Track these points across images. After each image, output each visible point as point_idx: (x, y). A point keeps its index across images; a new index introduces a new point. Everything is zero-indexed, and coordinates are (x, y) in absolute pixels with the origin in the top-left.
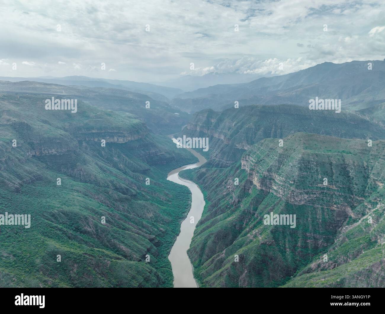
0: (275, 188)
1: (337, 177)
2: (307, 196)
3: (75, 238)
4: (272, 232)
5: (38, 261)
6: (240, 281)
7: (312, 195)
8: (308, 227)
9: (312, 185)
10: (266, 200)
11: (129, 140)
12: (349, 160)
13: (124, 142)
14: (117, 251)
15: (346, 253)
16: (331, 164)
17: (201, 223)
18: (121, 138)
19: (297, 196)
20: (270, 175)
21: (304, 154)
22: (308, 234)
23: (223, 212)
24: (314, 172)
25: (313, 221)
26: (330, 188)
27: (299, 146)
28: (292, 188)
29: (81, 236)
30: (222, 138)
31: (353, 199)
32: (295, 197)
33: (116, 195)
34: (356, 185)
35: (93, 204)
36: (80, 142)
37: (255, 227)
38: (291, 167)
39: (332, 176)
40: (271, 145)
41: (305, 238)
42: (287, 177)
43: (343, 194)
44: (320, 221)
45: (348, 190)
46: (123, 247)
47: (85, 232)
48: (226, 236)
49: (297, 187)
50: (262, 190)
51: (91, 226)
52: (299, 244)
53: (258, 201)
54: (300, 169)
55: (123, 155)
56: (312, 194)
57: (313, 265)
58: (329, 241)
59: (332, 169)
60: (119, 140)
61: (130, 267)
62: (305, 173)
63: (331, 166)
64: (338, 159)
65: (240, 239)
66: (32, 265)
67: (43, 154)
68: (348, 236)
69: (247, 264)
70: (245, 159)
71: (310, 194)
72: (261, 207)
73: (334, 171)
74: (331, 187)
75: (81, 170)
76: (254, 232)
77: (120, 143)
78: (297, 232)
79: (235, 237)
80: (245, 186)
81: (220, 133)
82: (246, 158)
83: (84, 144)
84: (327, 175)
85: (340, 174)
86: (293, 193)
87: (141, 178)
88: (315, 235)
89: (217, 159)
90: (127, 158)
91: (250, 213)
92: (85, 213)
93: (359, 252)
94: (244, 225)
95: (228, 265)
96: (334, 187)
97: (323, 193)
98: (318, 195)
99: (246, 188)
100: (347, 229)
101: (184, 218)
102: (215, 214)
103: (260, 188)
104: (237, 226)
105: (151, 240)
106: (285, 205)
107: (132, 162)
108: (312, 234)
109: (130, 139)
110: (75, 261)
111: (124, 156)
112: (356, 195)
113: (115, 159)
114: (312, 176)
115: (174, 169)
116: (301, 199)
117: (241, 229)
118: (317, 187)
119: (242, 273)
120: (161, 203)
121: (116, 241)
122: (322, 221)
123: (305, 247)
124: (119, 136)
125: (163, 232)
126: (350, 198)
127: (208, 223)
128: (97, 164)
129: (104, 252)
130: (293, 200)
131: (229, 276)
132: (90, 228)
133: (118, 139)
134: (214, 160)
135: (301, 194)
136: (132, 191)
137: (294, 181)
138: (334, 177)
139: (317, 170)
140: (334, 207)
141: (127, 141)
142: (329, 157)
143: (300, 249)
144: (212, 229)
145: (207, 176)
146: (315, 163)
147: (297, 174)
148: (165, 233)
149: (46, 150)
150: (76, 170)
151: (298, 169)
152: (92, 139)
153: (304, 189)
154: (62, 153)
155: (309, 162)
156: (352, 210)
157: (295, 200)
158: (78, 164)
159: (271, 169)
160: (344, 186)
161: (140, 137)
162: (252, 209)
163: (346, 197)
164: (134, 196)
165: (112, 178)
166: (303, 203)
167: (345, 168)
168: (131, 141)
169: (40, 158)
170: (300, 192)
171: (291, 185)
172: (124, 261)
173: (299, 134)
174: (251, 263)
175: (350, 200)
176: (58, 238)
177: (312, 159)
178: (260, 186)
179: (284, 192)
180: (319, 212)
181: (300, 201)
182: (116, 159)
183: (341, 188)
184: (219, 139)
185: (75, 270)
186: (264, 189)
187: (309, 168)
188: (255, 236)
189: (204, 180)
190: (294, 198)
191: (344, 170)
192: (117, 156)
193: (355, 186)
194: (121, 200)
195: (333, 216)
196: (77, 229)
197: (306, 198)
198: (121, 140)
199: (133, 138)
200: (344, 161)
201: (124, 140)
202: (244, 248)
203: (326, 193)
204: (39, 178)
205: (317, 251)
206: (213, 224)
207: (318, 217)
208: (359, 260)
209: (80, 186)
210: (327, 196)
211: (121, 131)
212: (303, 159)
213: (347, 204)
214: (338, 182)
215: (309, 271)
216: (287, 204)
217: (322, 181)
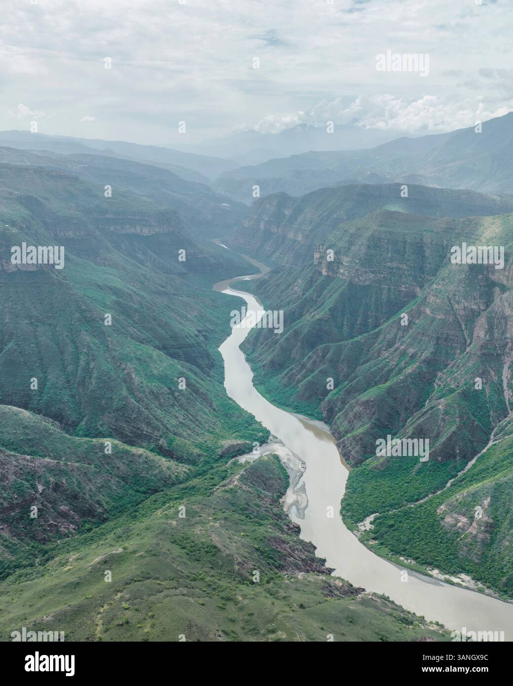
0: (342, 271)
1: (409, 256)
2: (373, 275)
4: (330, 310)
6: (293, 354)
7: (378, 275)
8: (371, 307)
9: (379, 264)
12: (427, 238)
16: (405, 242)
19: (361, 275)
21: (375, 231)
22: (369, 313)
24: (384, 251)
25: (376, 301)
26: (399, 268)
28: (357, 267)
31: (423, 279)
32: (360, 276)
34: (430, 264)
38: (360, 245)
39: (404, 255)
43: (412, 273)
44: (385, 300)
45: (419, 269)
49: (362, 265)
50: (328, 276)
52: (358, 322)
54: (369, 247)
56: (379, 273)
59: (405, 247)
62: (374, 252)
63: (405, 244)
64: (415, 237)
70: (318, 250)
71: (376, 273)
73: (407, 249)
74: (402, 266)
84: (399, 254)
85: (413, 253)
86: (358, 272)
88: (377, 314)
96: (404, 267)
97: (392, 272)
98: (386, 275)
103: (326, 274)
106: (348, 285)
108: (374, 313)
112: (427, 274)
114: (381, 255)
116: (366, 279)
118: (385, 266)
119: (295, 346)
122: (386, 301)
126: (421, 277)
130: (357, 280)
135: (366, 272)
137: (360, 260)
138: (405, 256)
139: (388, 248)
140: (403, 288)
142: (403, 235)
143: (358, 326)
146: (386, 241)
147: (363, 252)
151: (366, 247)
153: (370, 268)
155: (379, 240)
156: (421, 289)
157: (360, 279)
160: (416, 265)
163: (416, 276)
166: (368, 283)
167: (422, 247)
170: (365, 270)
171: (356, 264)
175: (420, 279)
177: (384, 237)
178: (327, 272)
179: (349, 273)
180: (385, 292)
181: (364, 280)
183: (411, 267)
186: (331, 274)
187: (378, 246)
190: (358, 278)
191: (419, 249)
193: (428, 265)
195: (400, 296)
197: (371, 277)
200: (421, 239)
203: (395, 273)
207: (383, 297)
210: (396, 275)
212: (372, 236)
213: (415, 284)
214: (409, 261)
216: (351, 284)
217: (391, 260)
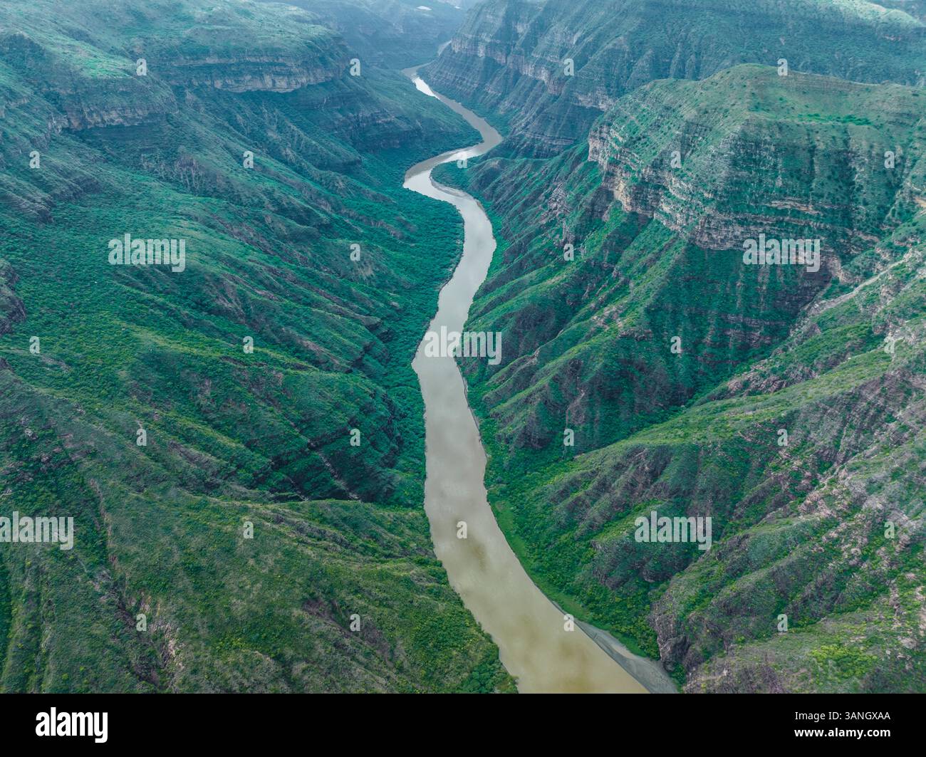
0: (666, 209)
1: (822, 184)
2: (741, 229)
3: (198, 325)
4: (648, 311)
5: (123, 374)
6: (570, 414)
7: (752, 228)
8: (734, 302)
9: (756, 202)
10: (642, 237)
11: (302, 84)
12: (861, 140)
13: (289, 90)
14: (298, 351)
15: (809, 360)
16: (812, 150)
17: (486, 289)
18: (281, 77)
19: (716, 230)
20: (658, 177)
21: (748, 123)
22: (731, 318)
23: (537, 265)
24: (767, 171)
25: (747, 289)
26: (799, 212)
27: (739, 102)
28: (708, 210)
29: (211, 321)
30: (543, 78)
31: (849, 240)
32: (713, 232)
33: (282, 225)
34: (866, 204)
35: (229, 246)
36: (179, 91)
37: (610, 299)
38: (713, 156)
39: (809, 182)
40: (668, 98)
41: (723, 325)
42: (699, 183)
43: (828, 226)
44: (764, 288)
45: (843, 217)
46: (308, 343)
47: (220, 312)
48: (541, 319)
49: (721, 207)
50: (634, 213)
51: (231, 297)
52: (708, 339)
53: (622, 240)
54: (734, 163)
55: (290, 124)
56: (755, 224)
57: (732, 384)
58: (778, 333)
59: (812, 163)
60: (278, 84)
61: (329, 384)
62: (745, 173)
63: (812, 156)
64: (834, 137)
65: (573, 326)
66: (113, 382)
67: (90, 124)
68: (821, 324)
69: (587, 380)
70: (598, 135)
71: (749, 225)
72: (628, 254)
73: (816, 168)
74: (803, 209)
75: (191, 165)
76: (607, 311)
77: (281, 91)
78: (706, 311)
79: (562, 322)
80: (593, 204)
81: (539, 64)
82: (601, 132)
83: (190, 96)
84: (798, 179)
85: (829, 178)
86: (709, 222)
87: (341, 183)
88: (747, 319)
89: (528, 135)
90: (301, 133)
91: (601, 268)
92: (215, 269)
93: (840, 357)
94: (586, 295)
95: (544, 381)
96: (811, 210)
97: (782, 221)
98: (768, 228)
99: (596, 207)
100: (823, 307)
101: (446, 279)
102: (520, 270)
103: (630, 208)
104: (568, 298)
105: (373, 328)
106: (686, 250)
107: (314, 142)
108: (741, 316)
109: (304, 80)
110: (204, 374)
111: (293, 127)
112: (859, 229)
113: (270, 134)
114: (761, 181)
115: (420, 161)
116: (725, 237)
117: (578, 303)
118: (768, 208)
119: (573, 397)
120: (392, 244)
121: (292, 331)
122: (767, 289)
123: (721, 344)
124: (278, 74)
125: (397, 311)
126: (845, 235)
127: (503, 291)
128: (227, 148)
129: (266, 355)
130: (705, 239)
131: (546, 403)
132: (230, 301)
133: (274, 82)
134: (521, 136)
135: (727, 224)
136: (321, 215)
137: (715, 192)
138: (814, 185)
139: (775, 165)
141: (299, 86)
142: (810, 131)
143: (707, 350)
144: (512, 302)
145: (501, 177)
146: (773, 148)
147: (723, 174)
148: (403, 312)
149: (94, 115)
150: (177, 164)
151: (729, 162)
152: (208, 83)
153: (737, 213)
154: (137, 120)
155: (757, 145)
156: (843, 264)
157: (712, 238)
158: (182, 148)
159: (662, 161)
160: (836, 207)
161: (331, 75)
162: (606, 258)
163: (835, 232)
164: (327, 228)
165: (269, 185)
166: (728, 245)
167: (847, 161)
168: (309, 85)
169: (84, 135)
170: (726, 218)
171: (706, 201)
172: (315, 374)
173: (744, 68)
174: (595, 378)
175: (842, 241)
176: (161, 327)
177: (768, 138)
178: (631, 204)
179: (687, 220)
180: (765, 267)
181: (722, 240)
182: (273, 135)
183: (825, 210)
184: (536, 81)
185: (208, 393)
186: (639, 210)
187: (754, 160)
188: (609, 320)
189: (494, 188)
190: (709, 234)
191: (842, 165)
192: (275, 127)
193: (861, 207)
194: (296, 238)
195: (797, 277)
196: (200, 305)
197: (737, 233)
198: (282, 85)
199: (312, 79)
200: (846, 142)
201: (289, 84)
202: (583, 346)
203: (788, 224)
204: (90, 187)
205: (745, 354)
206: (513, 292)
207: (760, 279)
208: (835, 375)
209: (193, 205)
210: (790, 230)
211: (281, 60)
212: (744, 136)
213: (832, 251)
214: (822, 196)
215: (725, 394)
216: (692, 248)
217: (783, 194)
